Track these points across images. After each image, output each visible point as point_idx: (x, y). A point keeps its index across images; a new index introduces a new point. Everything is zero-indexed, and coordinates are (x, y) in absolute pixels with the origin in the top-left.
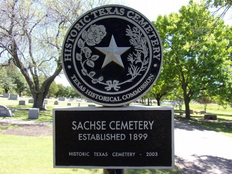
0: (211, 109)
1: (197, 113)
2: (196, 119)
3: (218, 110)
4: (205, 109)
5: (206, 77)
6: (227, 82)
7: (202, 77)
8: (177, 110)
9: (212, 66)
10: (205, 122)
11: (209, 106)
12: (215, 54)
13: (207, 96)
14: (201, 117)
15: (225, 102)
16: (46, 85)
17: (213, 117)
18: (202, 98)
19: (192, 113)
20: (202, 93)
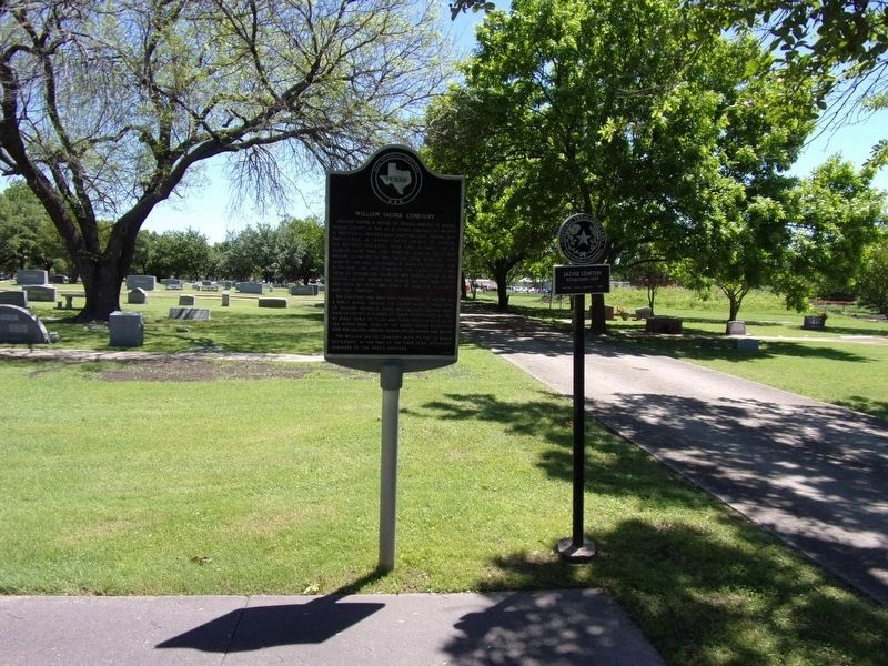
0: (669, 305)
1: (624, 316)
2: (622, 332)
3: (692, 306)
4: (651, 305)
5: (654, 203)
6: (711, 220)
7: (643, 203)
8: (560, 311)
9: (673, 169)
10: (646, 339)
11: (663, 294)
12: (682, 134)
13: (658, 260)
14: (636, 327)
15: (705, 280)
16: (126, 230)
17: (672, 325)
18: (642, 269)
19: (611, 319)
20: (643, 252)
